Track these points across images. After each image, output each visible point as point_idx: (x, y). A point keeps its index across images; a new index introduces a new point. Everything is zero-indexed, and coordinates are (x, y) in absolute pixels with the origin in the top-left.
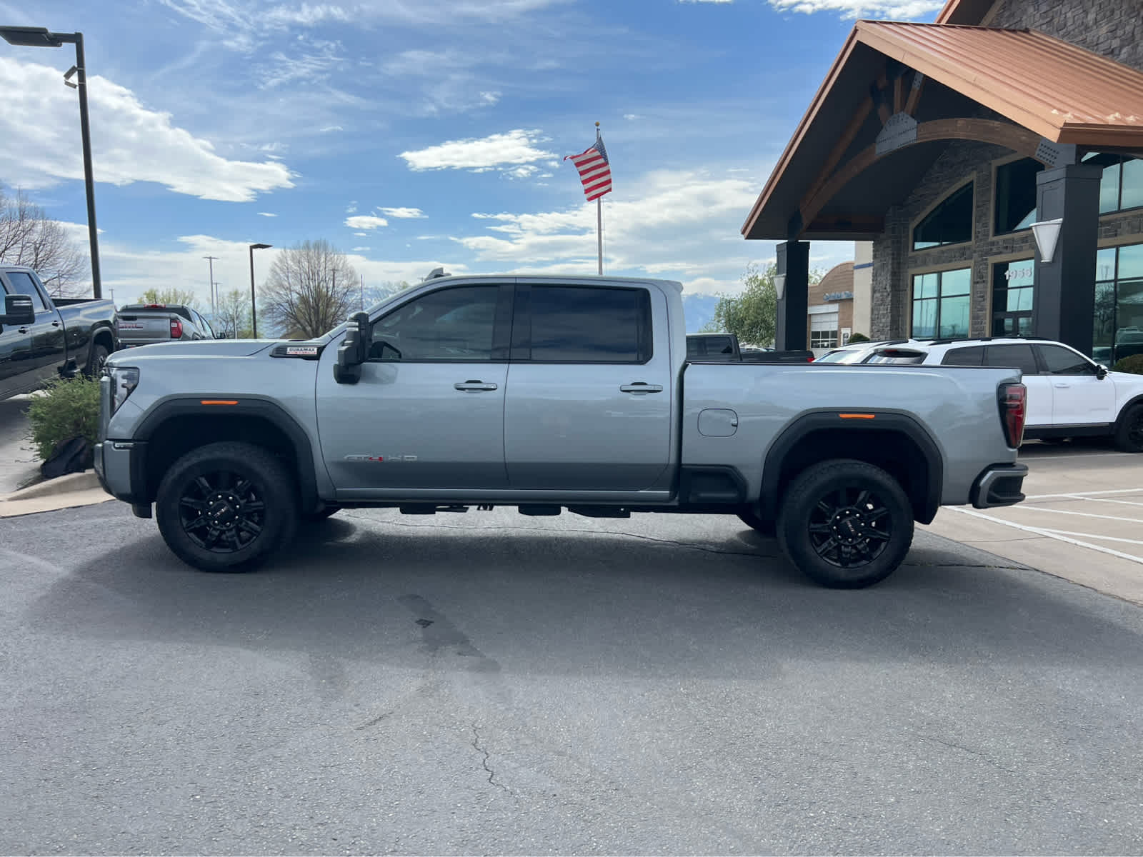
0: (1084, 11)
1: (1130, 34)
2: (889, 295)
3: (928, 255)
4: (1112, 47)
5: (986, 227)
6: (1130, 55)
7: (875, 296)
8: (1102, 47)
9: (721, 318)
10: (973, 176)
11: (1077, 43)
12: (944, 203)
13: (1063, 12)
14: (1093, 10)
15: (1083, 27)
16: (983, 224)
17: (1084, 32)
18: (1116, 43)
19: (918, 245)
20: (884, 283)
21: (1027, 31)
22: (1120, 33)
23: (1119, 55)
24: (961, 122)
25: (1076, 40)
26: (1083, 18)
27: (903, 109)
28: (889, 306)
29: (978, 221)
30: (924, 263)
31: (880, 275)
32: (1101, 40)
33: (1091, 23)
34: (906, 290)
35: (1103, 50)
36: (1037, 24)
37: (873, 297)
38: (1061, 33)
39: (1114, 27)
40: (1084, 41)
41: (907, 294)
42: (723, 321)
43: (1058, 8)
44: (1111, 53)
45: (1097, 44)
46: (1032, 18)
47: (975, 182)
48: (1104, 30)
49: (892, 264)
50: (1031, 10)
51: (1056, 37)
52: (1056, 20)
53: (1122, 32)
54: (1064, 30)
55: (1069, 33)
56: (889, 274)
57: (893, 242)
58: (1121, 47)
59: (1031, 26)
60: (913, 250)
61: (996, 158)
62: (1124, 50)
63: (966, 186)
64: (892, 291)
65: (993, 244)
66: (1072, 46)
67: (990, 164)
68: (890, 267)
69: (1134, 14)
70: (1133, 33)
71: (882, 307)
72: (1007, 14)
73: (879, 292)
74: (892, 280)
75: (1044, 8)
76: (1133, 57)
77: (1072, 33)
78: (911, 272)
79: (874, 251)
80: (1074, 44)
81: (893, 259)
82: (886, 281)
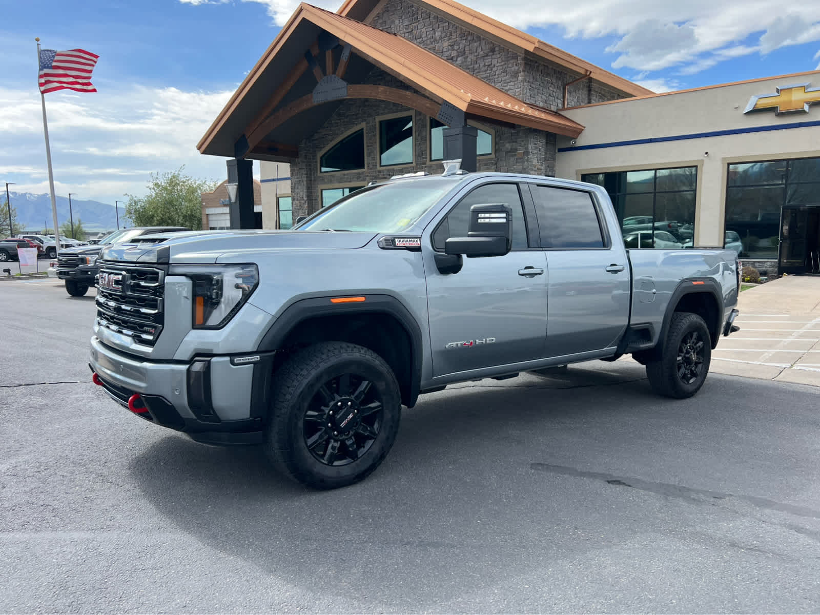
0: (433, 30)
1: (463, 50)
2: (306, 202)
3: (333, 176)
4: (452, 55)
5: (374, 160)
6: (462, 63)
7: (294, 203)
8: (446, 54)
9: (132, 215)
10: (363, 125)
11: (430, 49)
12: (342, 141)
13: (419, 28)
14: (439, 30)
15: (432, 40)
16: (373, 158)
17: (433, 43)
18: (454, 54)
19: (324, 169)
20: (301, 194)
21: (395, 34)
22: (456, 47)
23: (456, 61)
24: (381, 88)
25: (429, 47)
26: (432, 34)
27: (334, 72)
28: (306, 211)
29: (368, 156)
30: (331, 182)
31: (298, 188)
32: (445, 50)
33: (438, 38)
34: (316, 199)
35: (447, 57)
36: (402, 32)
37: (292, 203)
38: (418, 41)
39: (453, 43)
40: (434, 49)
41: (318, 202)
42: (133, 218)
43: (415, 24)
44: (451, 59)
45: (442, 52)
46: (398, 27)
47: (364, 129)
48: (446, 44)
49: (307, 181)
50: (397, 22)
51: (415, 43)
52: (415, 32)
53: (458, 47)
54: (421, 39)
55: (424, 42)
56: (305, 188)
57: (306, 166)
58: (458, 56)
59: (398, 32)
60: (321, 172)
61: (378, 115)
62: (459, 59)
63: (359, 130)
64: (308, 200)
65: (380, 172)
66: (426, 50)
67: (375, 118)
68: (305, 183)
69: (464, 38)
70: (464, 50)
71: (300, 211)
72: (380, 21)
73: (298, 200)
74: (307, 192)
75: (406, 23)
76: (465, 64)
77: (425, 42)
78: (320, 187)
79: (291, 171)
80: (427, 49)
81: (307, 177)
82: (302, 193)
